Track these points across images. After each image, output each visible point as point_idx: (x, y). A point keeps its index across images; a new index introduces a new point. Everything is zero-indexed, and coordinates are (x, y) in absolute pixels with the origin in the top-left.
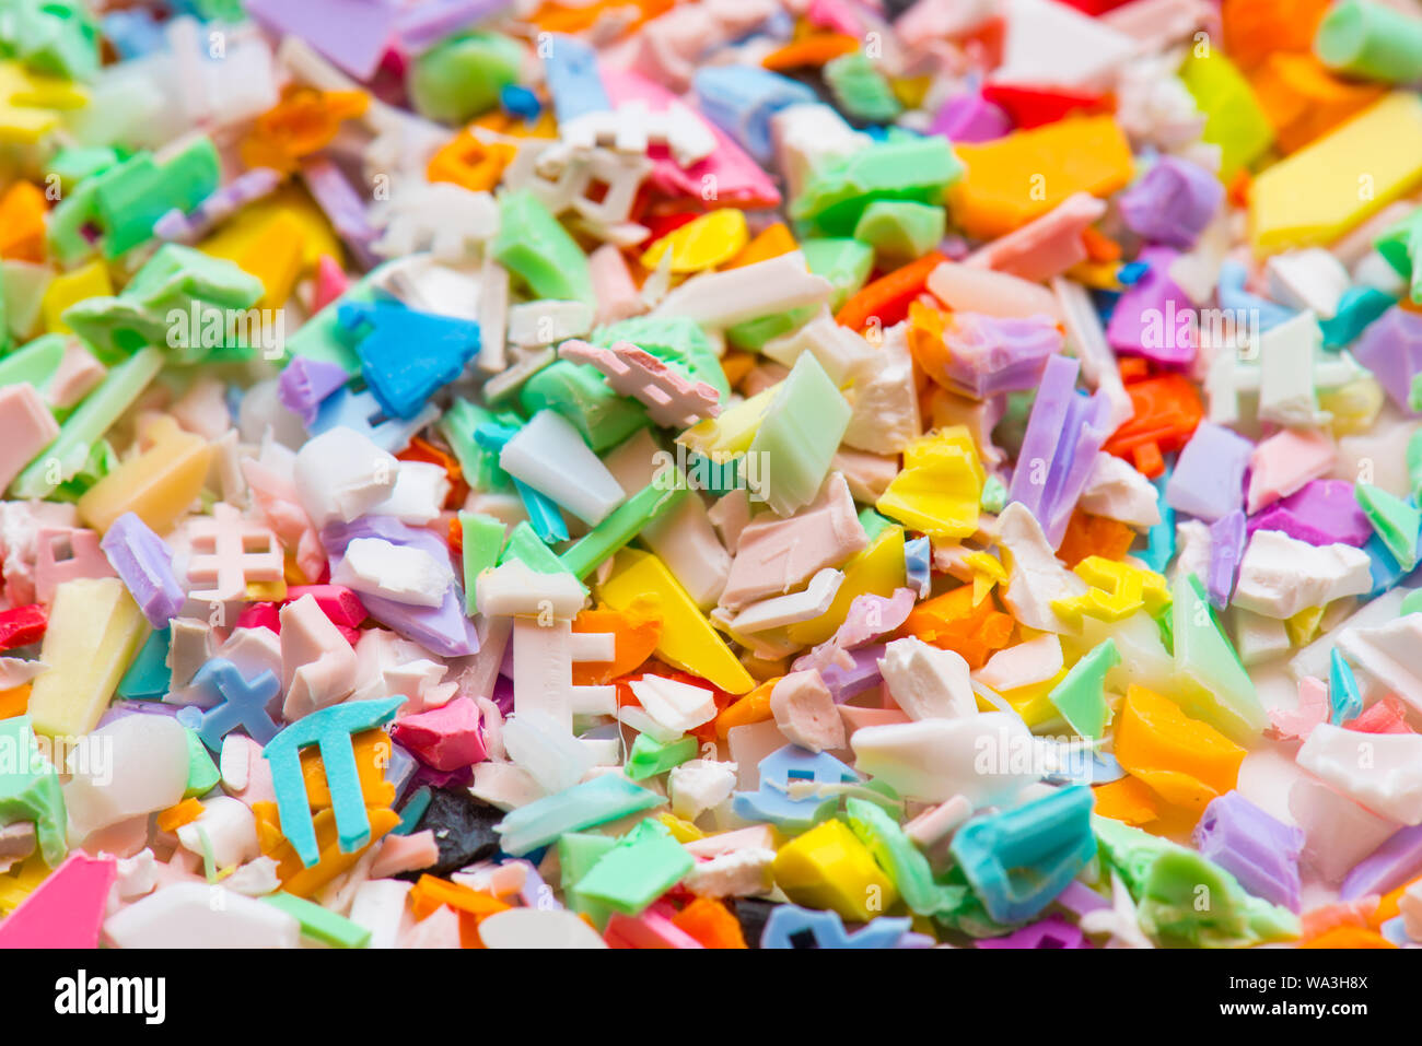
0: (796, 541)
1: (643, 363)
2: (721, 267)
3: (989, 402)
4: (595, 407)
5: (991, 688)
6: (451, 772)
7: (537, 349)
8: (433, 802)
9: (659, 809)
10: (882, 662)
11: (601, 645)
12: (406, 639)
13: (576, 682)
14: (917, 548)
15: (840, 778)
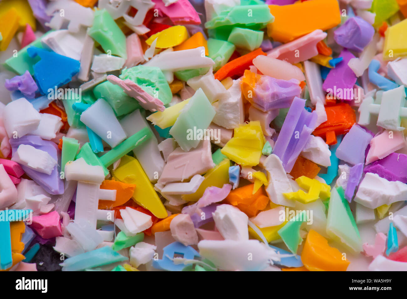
0: (188, 162)
1: (136, 89)
2: (175, 48)
3: (269, 113)
4: (119, 101)
5: (257, 226)
6: (48, 239)
7: (101, 74)
8: (39, 251)
9: (124, 262)
10: (213, 214)
11: (111, 194)
12: (37, 184)
13: (100, 207)
14: (234, 170)
15: (193, 257)
